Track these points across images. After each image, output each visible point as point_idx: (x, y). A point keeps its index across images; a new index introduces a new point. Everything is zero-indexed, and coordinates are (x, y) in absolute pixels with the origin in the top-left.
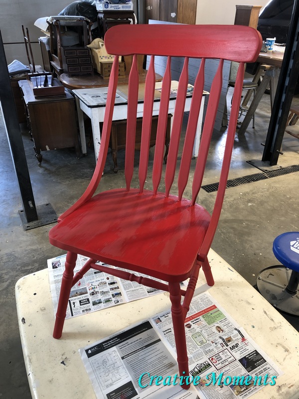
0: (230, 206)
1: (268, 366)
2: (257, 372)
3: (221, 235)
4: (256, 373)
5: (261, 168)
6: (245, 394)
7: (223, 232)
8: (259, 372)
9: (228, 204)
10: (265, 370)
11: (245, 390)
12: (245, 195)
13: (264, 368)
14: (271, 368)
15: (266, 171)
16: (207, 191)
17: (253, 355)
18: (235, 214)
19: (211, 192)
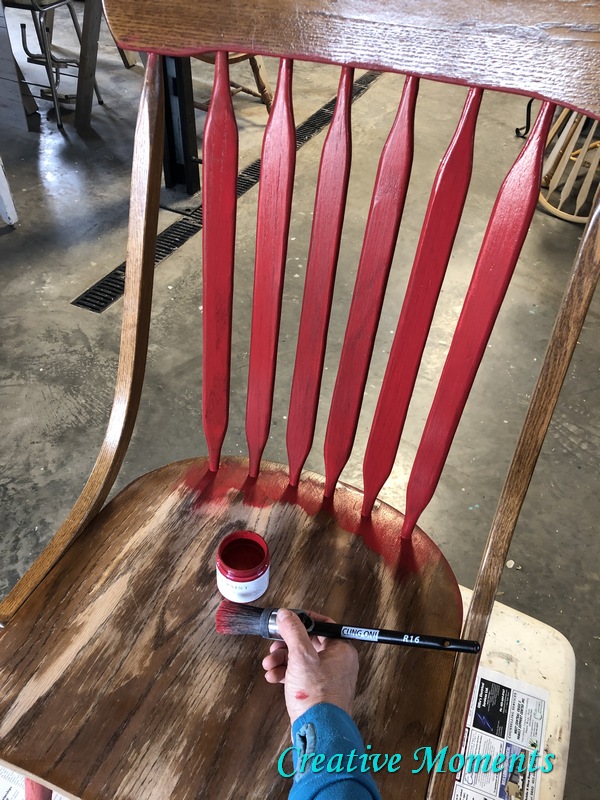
0: (167, 328)
1: (519, 698)
2: (514, 724)
3: (188, 410)
4: (513, 729)
5: (174, 207)
6: (530, 788)
7: (188, 403)
8: (517, 723)
9: (160, 326)
10: (520, 708)
11: (523, 780)
12: (180, 288)
13: (516, 707)
14: (525, 697)
15: (188, 210)
16: (93, 309)
17: (484, 694)
18: (186, 346)
19: (104, 307)
